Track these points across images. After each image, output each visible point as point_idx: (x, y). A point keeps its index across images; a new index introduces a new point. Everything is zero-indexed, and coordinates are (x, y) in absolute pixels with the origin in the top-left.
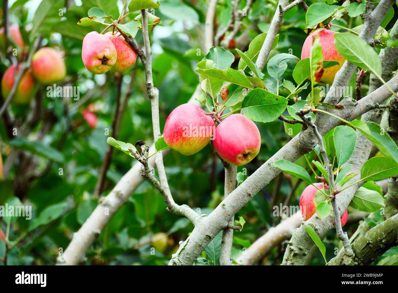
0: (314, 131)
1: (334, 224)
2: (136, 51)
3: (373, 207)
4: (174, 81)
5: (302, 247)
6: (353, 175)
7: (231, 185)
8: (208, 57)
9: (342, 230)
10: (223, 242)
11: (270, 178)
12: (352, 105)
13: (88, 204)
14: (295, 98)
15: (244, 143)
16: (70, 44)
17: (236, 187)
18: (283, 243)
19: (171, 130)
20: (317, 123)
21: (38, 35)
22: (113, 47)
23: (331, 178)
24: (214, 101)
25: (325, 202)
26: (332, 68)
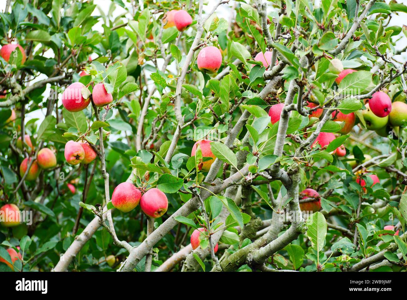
0: (199, 198)
1: (210, 252)
2: (96, 152)
3: (233, 242)
4: (120, 166)
5: (192, 265)
6: (221, 224)
7: (151, 229)
8: (137, 155)
9: (215, 256)
10: (146, 263)
11: (174, 225)
12: (220, 183)
13: (69, 239)
14: (188, 179)
15: (158, 205)
16: (59, 146)
17: (154, 230)
18: (181, 262)
19: (116, 197)
20: (201, 194)
21: (41, 140)
22: (82, 149)
23: (208, 226)
24: (141, 181)
25: (205, 239)
26: (209, 162)
